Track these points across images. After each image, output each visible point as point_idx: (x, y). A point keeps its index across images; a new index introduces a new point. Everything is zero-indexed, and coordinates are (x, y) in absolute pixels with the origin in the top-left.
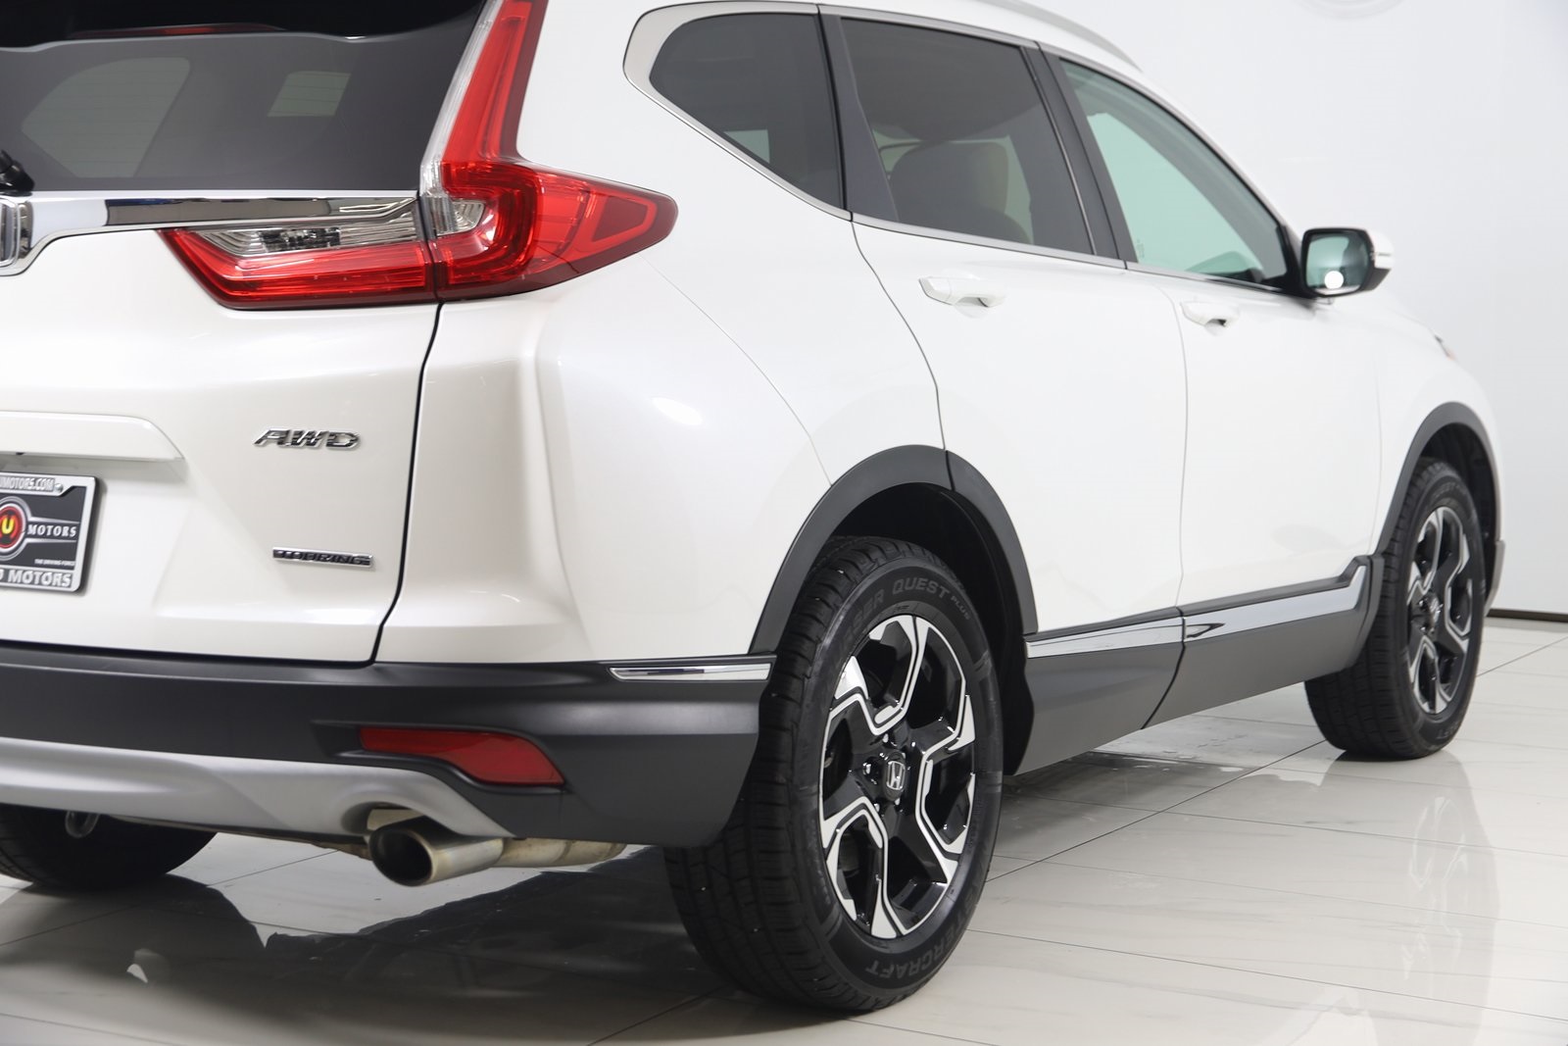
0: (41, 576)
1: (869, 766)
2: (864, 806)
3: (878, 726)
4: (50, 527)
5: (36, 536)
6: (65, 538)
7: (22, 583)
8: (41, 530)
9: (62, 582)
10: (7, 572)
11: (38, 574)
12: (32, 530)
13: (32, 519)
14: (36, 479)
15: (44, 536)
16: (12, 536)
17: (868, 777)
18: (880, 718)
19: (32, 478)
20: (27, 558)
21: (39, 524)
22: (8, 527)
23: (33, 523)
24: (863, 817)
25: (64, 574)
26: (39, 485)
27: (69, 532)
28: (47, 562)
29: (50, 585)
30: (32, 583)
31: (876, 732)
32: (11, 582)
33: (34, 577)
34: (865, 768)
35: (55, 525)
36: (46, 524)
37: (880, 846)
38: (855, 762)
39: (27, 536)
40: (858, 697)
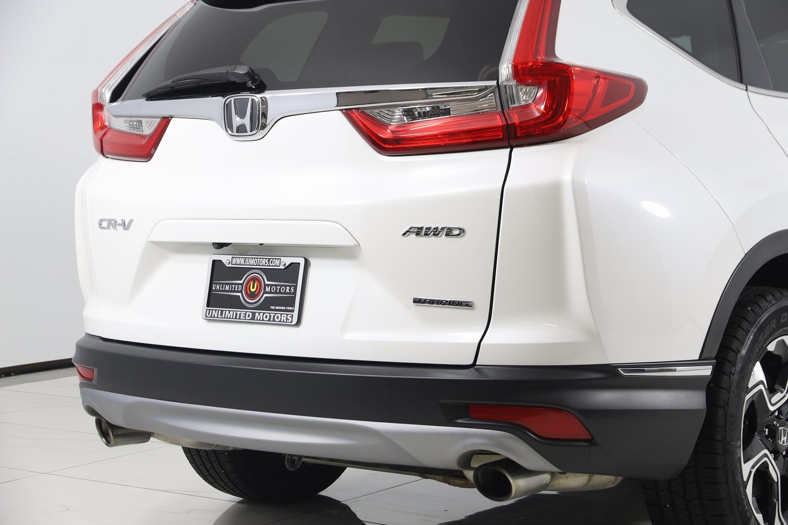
0: (274, 316)
1: (767, 430)
2: (766, 455)
3: (773, 405)
4: (278, 287)
5: (271, 293)
6: (287, 293)
7: (263, 320)
8: (274, 289)
9: (287, 319)
10: (254, 314)
11: (272, 315)
12: (268, 289)
13: (267, 283)
14: (269, 259)
15: (275, 293)
16: (256, 293)
17: (767, 437)
18: (774, 400)
19: (266, 259)
20: (266, 305)
21: (271, 285)
22: (253, 288)
23: (268, 285)
24: (766, 462)
25: (287, 315)
26: (272, 263)
27: (290, 290)
28: (278, 308)
29: (280, 321)
30: (269, 320)
31: (772, 409)
32: (257, 320)
33: (270, 316)
34: (765, 432)
35: (281, 286)
36: (276, 286)
37: (776, 481)
38: (759, 428)
39: (265, 293)
40: (761, 387)
